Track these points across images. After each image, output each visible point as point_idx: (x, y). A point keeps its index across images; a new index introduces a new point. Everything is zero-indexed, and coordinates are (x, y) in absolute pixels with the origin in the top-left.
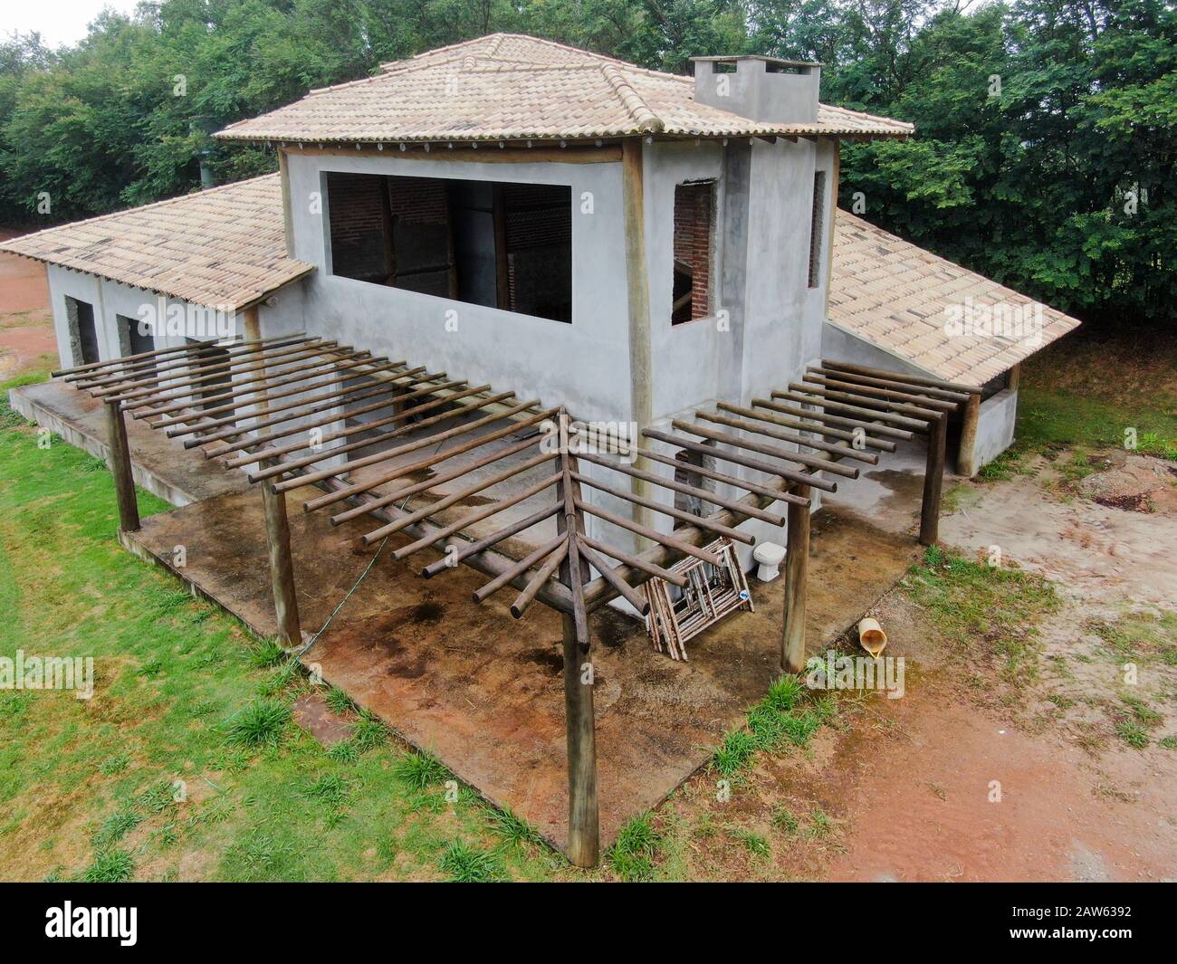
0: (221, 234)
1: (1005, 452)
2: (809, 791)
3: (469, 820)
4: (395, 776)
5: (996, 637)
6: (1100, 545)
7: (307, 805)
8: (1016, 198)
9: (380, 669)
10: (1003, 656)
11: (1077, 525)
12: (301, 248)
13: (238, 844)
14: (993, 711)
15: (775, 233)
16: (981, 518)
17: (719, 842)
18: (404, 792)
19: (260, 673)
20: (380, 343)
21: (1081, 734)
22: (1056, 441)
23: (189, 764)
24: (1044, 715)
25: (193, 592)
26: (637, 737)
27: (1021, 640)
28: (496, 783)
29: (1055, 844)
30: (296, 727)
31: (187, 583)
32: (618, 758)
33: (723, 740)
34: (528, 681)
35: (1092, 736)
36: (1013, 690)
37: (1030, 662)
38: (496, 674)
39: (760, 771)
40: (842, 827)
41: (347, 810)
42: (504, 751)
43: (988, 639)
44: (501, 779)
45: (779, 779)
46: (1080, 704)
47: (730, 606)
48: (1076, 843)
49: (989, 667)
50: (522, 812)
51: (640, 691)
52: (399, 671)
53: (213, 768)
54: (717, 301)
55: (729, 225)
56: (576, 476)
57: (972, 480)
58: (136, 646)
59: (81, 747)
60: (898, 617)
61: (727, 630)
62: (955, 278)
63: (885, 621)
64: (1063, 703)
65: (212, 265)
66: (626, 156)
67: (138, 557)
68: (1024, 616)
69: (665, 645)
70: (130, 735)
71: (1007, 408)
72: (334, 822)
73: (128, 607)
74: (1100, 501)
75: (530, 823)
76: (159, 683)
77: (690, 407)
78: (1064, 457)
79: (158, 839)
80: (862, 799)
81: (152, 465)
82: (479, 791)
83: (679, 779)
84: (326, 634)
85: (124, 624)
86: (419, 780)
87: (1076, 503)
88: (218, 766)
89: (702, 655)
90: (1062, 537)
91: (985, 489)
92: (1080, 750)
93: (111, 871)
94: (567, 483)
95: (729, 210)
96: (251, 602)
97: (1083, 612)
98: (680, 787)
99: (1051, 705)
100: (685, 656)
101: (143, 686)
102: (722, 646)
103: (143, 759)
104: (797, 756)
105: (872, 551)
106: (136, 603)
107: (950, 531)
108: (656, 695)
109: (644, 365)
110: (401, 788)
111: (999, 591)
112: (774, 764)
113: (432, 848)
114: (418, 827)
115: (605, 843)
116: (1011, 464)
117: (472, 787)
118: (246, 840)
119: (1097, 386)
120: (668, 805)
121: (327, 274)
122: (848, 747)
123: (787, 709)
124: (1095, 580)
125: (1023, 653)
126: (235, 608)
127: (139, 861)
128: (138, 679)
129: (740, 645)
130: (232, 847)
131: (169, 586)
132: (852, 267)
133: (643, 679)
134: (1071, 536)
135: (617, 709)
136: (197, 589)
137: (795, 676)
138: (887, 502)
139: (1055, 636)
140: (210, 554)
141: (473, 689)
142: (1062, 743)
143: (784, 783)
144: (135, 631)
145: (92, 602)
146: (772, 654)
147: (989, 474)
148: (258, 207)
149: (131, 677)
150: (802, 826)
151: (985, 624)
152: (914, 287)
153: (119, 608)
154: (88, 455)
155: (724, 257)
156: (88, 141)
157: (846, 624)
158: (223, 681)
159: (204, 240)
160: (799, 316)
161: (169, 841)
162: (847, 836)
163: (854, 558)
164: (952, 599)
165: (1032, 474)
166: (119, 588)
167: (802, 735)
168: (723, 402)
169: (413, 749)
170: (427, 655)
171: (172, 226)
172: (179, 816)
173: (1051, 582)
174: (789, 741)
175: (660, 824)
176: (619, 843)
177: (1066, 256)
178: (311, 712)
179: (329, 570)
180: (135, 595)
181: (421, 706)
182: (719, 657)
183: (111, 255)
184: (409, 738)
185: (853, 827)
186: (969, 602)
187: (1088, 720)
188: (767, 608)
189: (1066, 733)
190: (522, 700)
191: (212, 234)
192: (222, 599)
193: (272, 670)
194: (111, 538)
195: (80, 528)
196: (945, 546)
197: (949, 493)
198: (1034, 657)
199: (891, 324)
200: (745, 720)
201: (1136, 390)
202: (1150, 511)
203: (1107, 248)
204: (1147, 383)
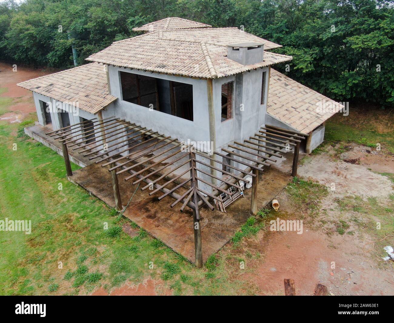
0: (87, 84)
1: (321, 145)
2: (256, 247)
3: (170, 256)
4: (151, 245)
5: (309, 204)
6: (343, 175)
7: (129, 253)
8: (328, 65)
9: (144, 216)
10: (311, 209)
11: (337, 169)
12: (113, 93)
13: (113, 263)
14: (305, 225)
15: (250, 94)
16: (310, 167)
17: (233, 261)
18: (153, 249)
19: (112, 218)
20: (138, 121)
21: (328, 231)
22: (336, 141)
23: (97, 243)
24: (319, 226)
25: (90, 194)
26: (212, 234)
27: (316, 205)
28: (176, 247)
29: (316, 260)
30: (124, 233)
31: (88, 192)
32: (207, 240)
33: (234, 234)
34: (183, 219)
35: (330, 231)
36: (312, 219)
37: (317, 211)
38: (175, 217)
39: (244, 242)
40: (263, 256)
41: (139, 254)
42: (178, 238)
43: (307, 204)
44: (177, 246)
45: (248, 244)
46: (329, 223)
47: (238, 197)
48: (321, 259)
49: (306, 213)
50: (183, 254)
51: (213, 221)
52: (149, 217)
53: (104, 244)
54: (234, 114)
55: (237, 93)
56: (195, 168)
57: (309, 154)
58: (77, 210)
59: (69, 238)
60: (284, 198)
61: (236, 203)
62: (308, 93)
63: (279, 200)
64: (324, 222)
65: (87, 96)
66: (208, 79)
67: (73, 183)
68: (318, 198)
69: (220, 208)
70: (81, 235)
71: (321, 132)
72: (136, 257)
73: (73, 199)
74: (345, 161)
75: (185, 257)
76: (86, 221)
77: (227, 144)
78: (338, 146)
79: (93, 262)
80: (269, 249)
81: (72, 154)
82: (172, 249)
83: (223, 245)
84: (129, 206)
85: (73, 204)
86: (157, 246)
87: (338, 162)
88: (105, 243)
89: (230, 210)
90: (332, 172)
91: (313, 158)
92: (326, 235)
93: (83, 270)
94: (193, 170)
95: (237, 89)
96: (107, 197)
97: (334, 196)
98: (223, 247)
99: (321, 223)
100: (225, 211)
101: (82, 222)
102: (235, 208)
103: (85, 242)
104: (253, 238)
105: (278, 178)
106: (75, 197)
107: (301, 171)
108: (217, 222)
109: (213, 135)
110: (152, 248)
111: (312, 190)
112: (247, 240)
113: (161, 263)
114: (157, 258)
115: (204, 261)
116: (322, 149)
117: (170, 248)
118: (115, 262)
119: (351, 122)
120: (220, 252)
121: (121, 100)
122: (267, 235)
123: (251, 225)
124: (339, 186)
125: (316, 208)
126: (103, 199)
127: (89, 268)
128: (80, 220)
129: (240, 208)
130: (112, 264)
131: (83, 192)
132: (276, 92)
133: (214, 218)
134: (335, 172)
135: (207, 226)
136: (91, 193)
137: (254, 216)
138: (284, 162)
139: (326, 203)
140: (94, 182)
141: (169, 221)
142: (322, 233)
143: (250, 245)
144: (76, 206)
145: (63, 197)
146: (248, 210)
147: (315, 152)
148: (97, 74)
149: (78, 219)
150: (253, 256)
151: (307, 200)
152: (294, 98)
153: (71, 199)
154: (52, 150)
155: (236, 101)
156: (35, 39)
157: (269, 201)
158: (103, 220)
159: (82, 86)
160: (258, 115)
161: (96, 263)
162: (264, 258)
163: (273, 181)
164: (299, 192)
165: (327, 152)
166: (70, 193)
167: (255, 232)
168: (236, 142)
169: (155, 238)
170: (156, 212)
171: (71, 80)
172: (97, 256)
173: (326, 187)
174: (252, 234)
175: (218, 256)
176: (208, 261)
177: (343, 84)
178: (127, 228)
179: (127, 187)
180: (74, 195)
181: (156, 226)
182: (234, 211)
183: (54, 90)
184: (154, 235)
185: (266, 257)
186: (304, 193)
187: (330, 227)
188: (247, 196)
189: (324, 231)
190: (182, 224)
191: (84, 84)
192: (99, 197)
193: (115, 217)
194: (64, 177)
195: (55, 174)
196: (299, 176)
197: (302, 159)
198: (319, 209)
199: (286, 112)
200: (240, 229)
201: (362, 123)
202: (359, 164)
203: (354, 83)
204: (366, 121)
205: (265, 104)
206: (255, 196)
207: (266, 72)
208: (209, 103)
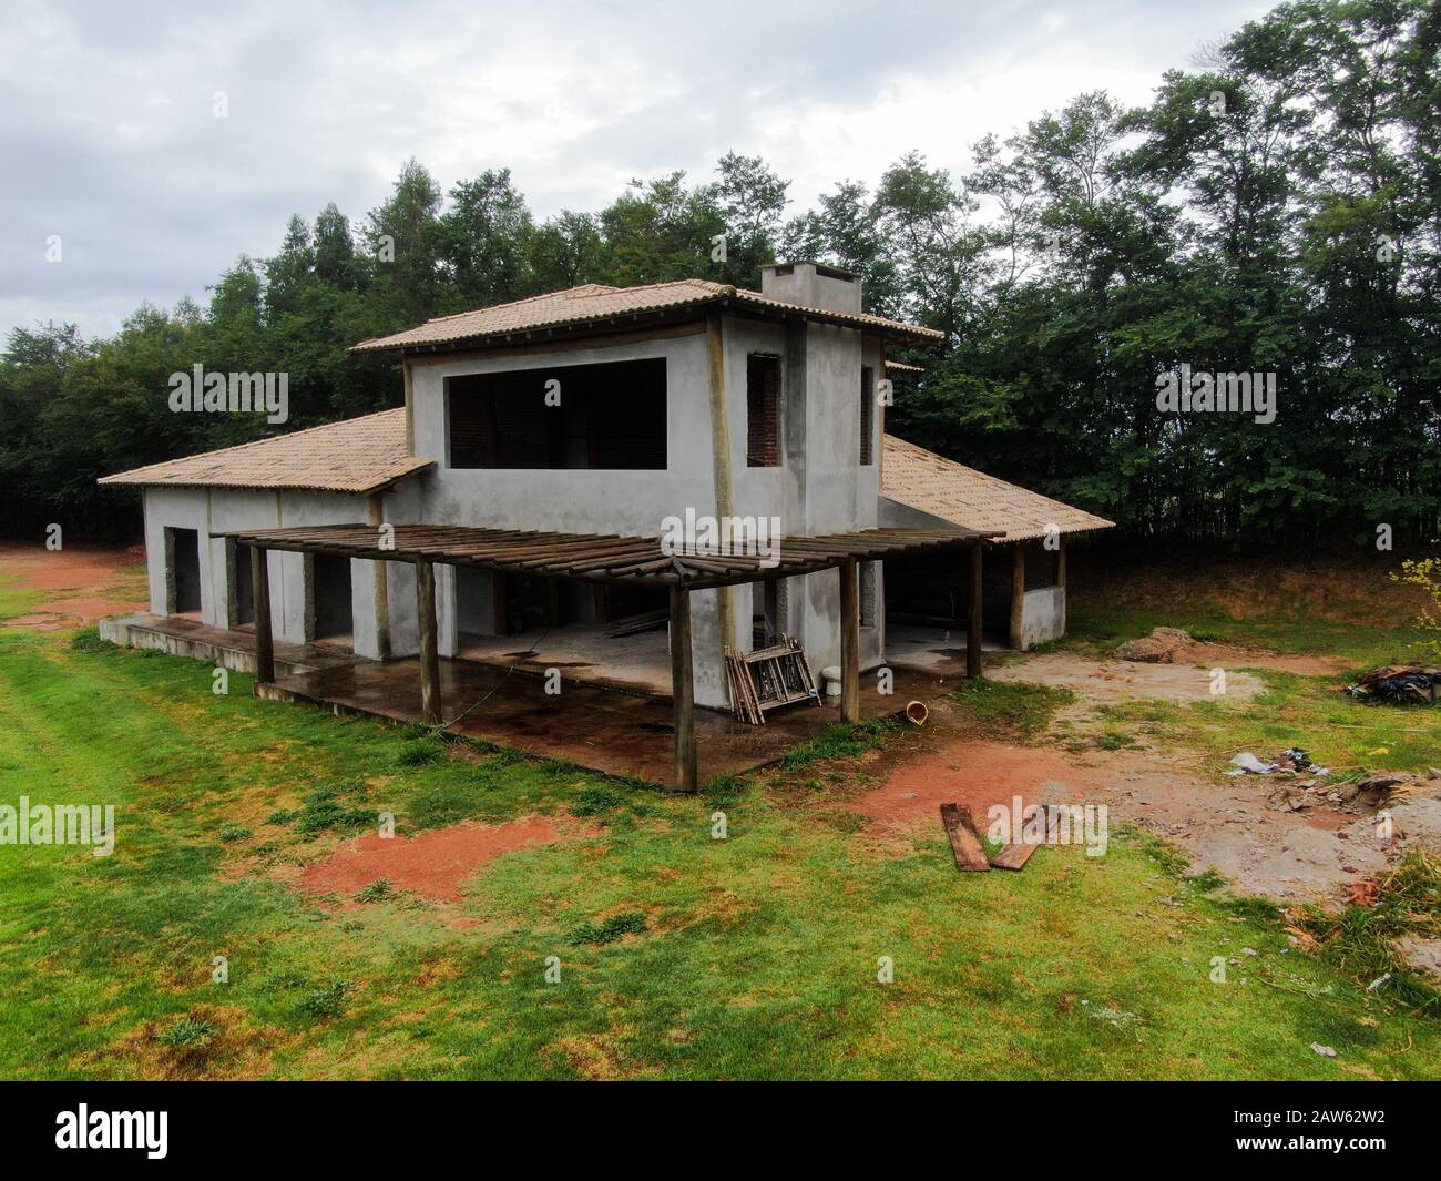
0: (335, 453)
1: (1056, 639)
2: (857, 770)
4: (535, 772)
5: (1019, 716)
6: (1121, 678)
9: (511, 732)
11: (1105, 671)
12: (421, 447)
13: (420, 798)
15: (829, 402)
16: (1025, 669)
17: (787, 787)
18: (544, 777)
21: (1071, 747)
23: (366, 774)
24: (1045, 742)
25: (336, 710)
27: (1038, 716)
28: (616, 769)
29: (1034, 781)
31: (330, 705)
33: (792, 751)
35: (1077, 747)
37: (1042, 724)
38: (609, 733)
39: (821, 764)
40: (880, 781)
43: (1013, 716)
44: (619, 767)
45: (835, 767)
46: (1075, 737)
47: (801, 698)
48: (1049, 781)
50: (636, 777)
53: (388, 775)
54: (784, 454)
55: (791, 392)
57: (1021, 651)
61: (799, 714)
62: (1005, 490)
63: (930, 710)
64: (1060, 737)
65: (335, 469)
66: (709, 326)
67: (276, 701)
68: (1044, 707)
69: (747, 715)
71: (1055, 598)
73: (279, 722)
74: (1129, 659)
75: (644, 780)
79: (355, 800)
80: (897, 772)
82: (602, 772)
83: (757, 764)
84: (462, 721)
85: (279, 729)
86: (555, 772)
87: (1109, 661)
88: (391, 774)
89: (778, 722)
90: (1091, 676)
91: (1032, 656)
92: (1067, 752)
95: (791, 380)
96: (391, 709)
97: (1093, 704)
98: (758, 769)
99: (1053, 738)
100: (763, 720)
101: (312, 750)
102: (793, 720)
104: (849, 759)
107: (996, 675)
108: (739, 738)
112: (830, 762)
113: (571, 795)
114: (558, 788)
116: (1059, 645)
117: (598, 771)
119: (1149, 600)
120: (749, 774)
121: (446, 467)
122: (890, 756)
123: (844, 741)
125: (1039, 721)
126: (378, 712)
127: (345, 807)
128: (305, 747)
130: (416, 799)
131: (311, 711)
133: (728, 733)
134: (1098, 676)
136: (340, 707)
137: (851, 726)
138: (944, 662)
140: (345, 691)
141: (591, 738)
142: (1054, 750)
143: (838, 768)
144: (290, 731)
145: (244, 722)
147: (1040, 649)
148: (364, 435)
150: (850, 781)
151: (1012, 711)
152: (965, 490)
155: (788, 418)
156: (140, 424)
157: (897, 711)
158: (379, 745)
159: (319, 457)
161: (364, 801)
162: (882, 783)
166: (266, 715)
167: (854, 751)
169: (548, 759)
172: (368, 792)
173: (1071, 692)
174: (844, 754)
175: (743, 780)
178: (458, 754)
182: (791, 724)
183: (228, 473)
184: (544, 756)
186: (1003, 703)
187: (1078, 742)
188: (833, 706)
189: (1059, 747)
191: (326, 453)
192: (366, 709)
193: (421, 739)
194: (244, 695)
196: (990, 680)
197: (1001, 658)
198: (1047, 720)
199: (940, 504)
200: (810, 745)
201: (1183, 601)
202: (1170, 662)
203: (1139, 465)
204: (1192, 595)
205: (875, 465)
206: (852, 661)
207: (871, 369)
208: (714, 393)
